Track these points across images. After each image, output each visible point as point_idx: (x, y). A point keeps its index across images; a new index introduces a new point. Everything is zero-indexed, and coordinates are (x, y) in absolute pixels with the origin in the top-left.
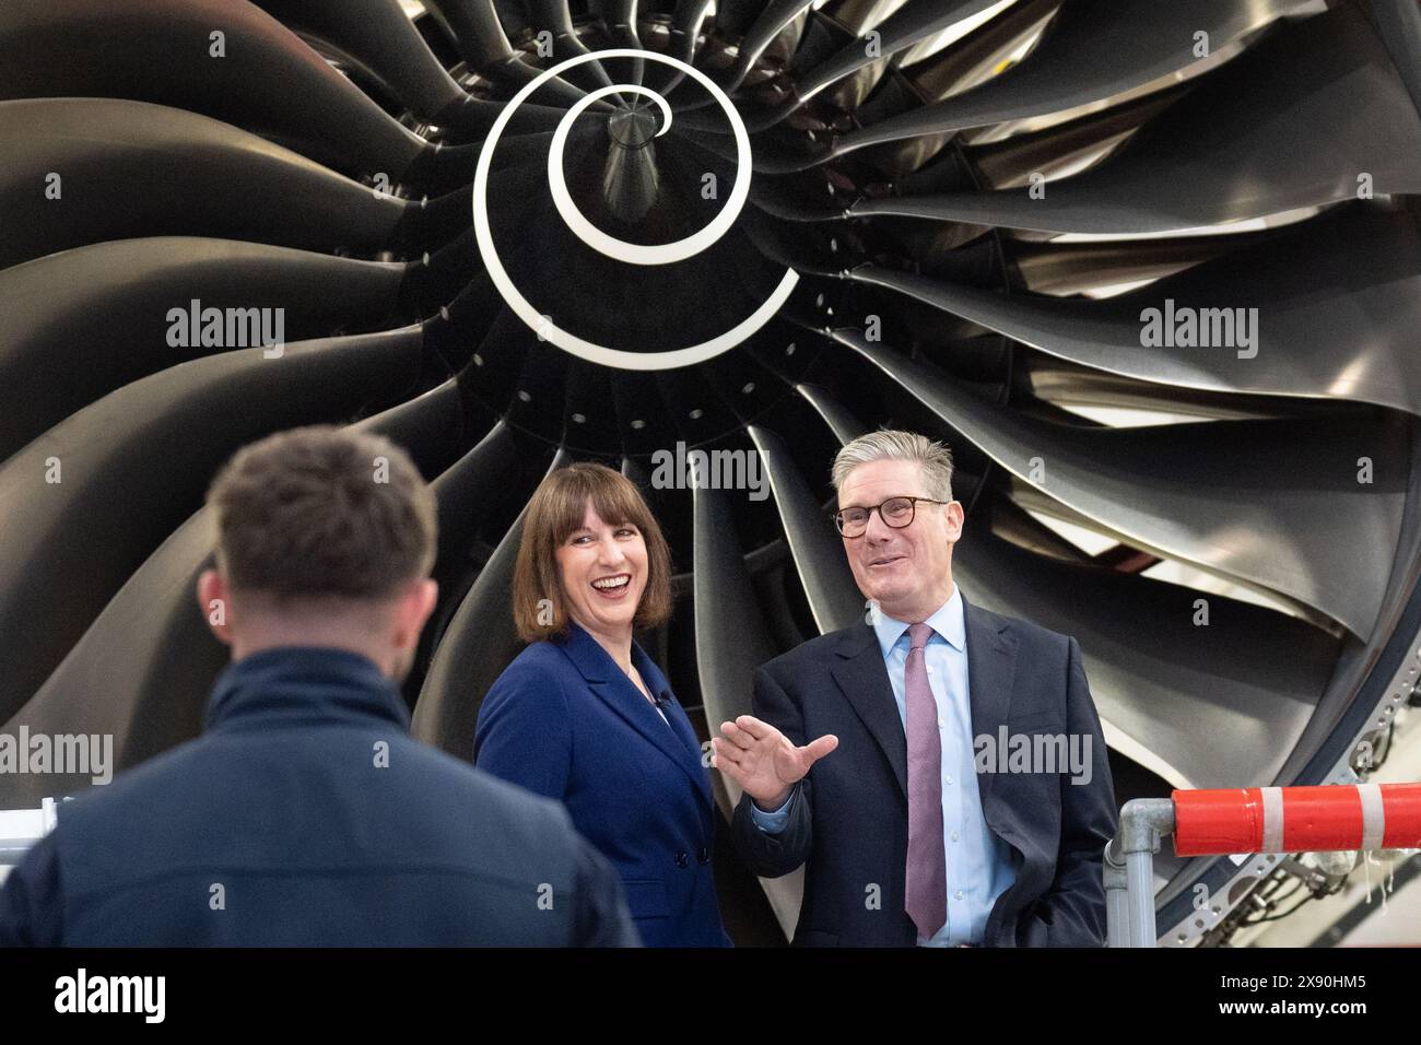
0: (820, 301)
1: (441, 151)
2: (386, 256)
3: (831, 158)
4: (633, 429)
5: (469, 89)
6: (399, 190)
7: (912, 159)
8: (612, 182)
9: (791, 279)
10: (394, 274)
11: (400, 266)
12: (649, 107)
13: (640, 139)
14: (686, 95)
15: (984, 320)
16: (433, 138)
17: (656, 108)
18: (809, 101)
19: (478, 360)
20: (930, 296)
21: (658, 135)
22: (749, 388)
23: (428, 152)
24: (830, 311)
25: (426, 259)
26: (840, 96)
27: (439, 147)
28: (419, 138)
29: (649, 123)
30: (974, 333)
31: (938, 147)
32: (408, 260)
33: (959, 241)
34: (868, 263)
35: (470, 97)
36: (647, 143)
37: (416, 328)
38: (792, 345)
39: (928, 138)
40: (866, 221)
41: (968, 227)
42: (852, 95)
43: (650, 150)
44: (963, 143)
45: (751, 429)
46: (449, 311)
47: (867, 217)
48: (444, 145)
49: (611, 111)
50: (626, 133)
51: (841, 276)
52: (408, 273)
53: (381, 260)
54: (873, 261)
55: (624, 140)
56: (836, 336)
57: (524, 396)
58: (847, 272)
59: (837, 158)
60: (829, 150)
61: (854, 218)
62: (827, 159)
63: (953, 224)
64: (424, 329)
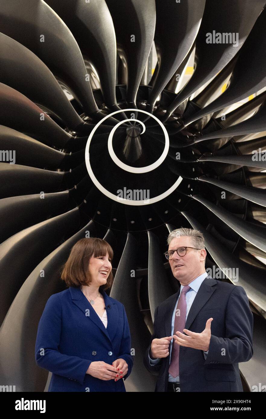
0: (189, 186)
1: (76, 138)
2: (59, 170)
3: (193, 144)
4: (131, 224)
5: (85, 121)
6: (63, 150)
7: (218, 145)
8: (126, 150)
9: (180, 179)
10: (61, 175)
11: (63, 173)
12: (139, 126)
13: (136, 135)
14: (150, 123)
15: (239, 194)
16: (74, 135)
17: (141, 126)
18: (187, 126)
19: (85, 201)
20: (222, 186)
21: (141, 134)
22: (166, 212)
23: (72, 139)
24: (192, 190)
25: (71, 171)
26: (197, 125)
27: (75, 137)
28: (70, 135)
29: (139, 131)
30: (236, 198)
31: (226, 142)
32: (65, 171)
33: (232, 170)
34: (204, 176)
35: (85, 123)
36: (138, 136)
37: (67, 192)
38: (180, 200)
39: (224, 139)
40: (204, 163)
41: (235, 165)
42: (200, 125)
43: (138, 138)
44: (233, 141)
45: (167, 225)
46: (77, 187)
47: (204, 162)
48: (77, 137)
49: (127, 127)
50: (132, 133)
51: (196, 179)
52: (65, 175)
53: (57, 171)
54: (205, 175)
55: (131, 135)
56: (193, 197)
57: (99, 213)
58: (197, 178)
59: (196, 144)
60: (193, 142)
61: (200, 162)
62: (192, 144)
63: (231, 164)
64: (69, 192)
